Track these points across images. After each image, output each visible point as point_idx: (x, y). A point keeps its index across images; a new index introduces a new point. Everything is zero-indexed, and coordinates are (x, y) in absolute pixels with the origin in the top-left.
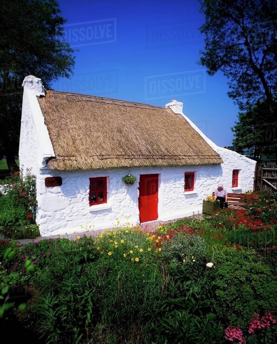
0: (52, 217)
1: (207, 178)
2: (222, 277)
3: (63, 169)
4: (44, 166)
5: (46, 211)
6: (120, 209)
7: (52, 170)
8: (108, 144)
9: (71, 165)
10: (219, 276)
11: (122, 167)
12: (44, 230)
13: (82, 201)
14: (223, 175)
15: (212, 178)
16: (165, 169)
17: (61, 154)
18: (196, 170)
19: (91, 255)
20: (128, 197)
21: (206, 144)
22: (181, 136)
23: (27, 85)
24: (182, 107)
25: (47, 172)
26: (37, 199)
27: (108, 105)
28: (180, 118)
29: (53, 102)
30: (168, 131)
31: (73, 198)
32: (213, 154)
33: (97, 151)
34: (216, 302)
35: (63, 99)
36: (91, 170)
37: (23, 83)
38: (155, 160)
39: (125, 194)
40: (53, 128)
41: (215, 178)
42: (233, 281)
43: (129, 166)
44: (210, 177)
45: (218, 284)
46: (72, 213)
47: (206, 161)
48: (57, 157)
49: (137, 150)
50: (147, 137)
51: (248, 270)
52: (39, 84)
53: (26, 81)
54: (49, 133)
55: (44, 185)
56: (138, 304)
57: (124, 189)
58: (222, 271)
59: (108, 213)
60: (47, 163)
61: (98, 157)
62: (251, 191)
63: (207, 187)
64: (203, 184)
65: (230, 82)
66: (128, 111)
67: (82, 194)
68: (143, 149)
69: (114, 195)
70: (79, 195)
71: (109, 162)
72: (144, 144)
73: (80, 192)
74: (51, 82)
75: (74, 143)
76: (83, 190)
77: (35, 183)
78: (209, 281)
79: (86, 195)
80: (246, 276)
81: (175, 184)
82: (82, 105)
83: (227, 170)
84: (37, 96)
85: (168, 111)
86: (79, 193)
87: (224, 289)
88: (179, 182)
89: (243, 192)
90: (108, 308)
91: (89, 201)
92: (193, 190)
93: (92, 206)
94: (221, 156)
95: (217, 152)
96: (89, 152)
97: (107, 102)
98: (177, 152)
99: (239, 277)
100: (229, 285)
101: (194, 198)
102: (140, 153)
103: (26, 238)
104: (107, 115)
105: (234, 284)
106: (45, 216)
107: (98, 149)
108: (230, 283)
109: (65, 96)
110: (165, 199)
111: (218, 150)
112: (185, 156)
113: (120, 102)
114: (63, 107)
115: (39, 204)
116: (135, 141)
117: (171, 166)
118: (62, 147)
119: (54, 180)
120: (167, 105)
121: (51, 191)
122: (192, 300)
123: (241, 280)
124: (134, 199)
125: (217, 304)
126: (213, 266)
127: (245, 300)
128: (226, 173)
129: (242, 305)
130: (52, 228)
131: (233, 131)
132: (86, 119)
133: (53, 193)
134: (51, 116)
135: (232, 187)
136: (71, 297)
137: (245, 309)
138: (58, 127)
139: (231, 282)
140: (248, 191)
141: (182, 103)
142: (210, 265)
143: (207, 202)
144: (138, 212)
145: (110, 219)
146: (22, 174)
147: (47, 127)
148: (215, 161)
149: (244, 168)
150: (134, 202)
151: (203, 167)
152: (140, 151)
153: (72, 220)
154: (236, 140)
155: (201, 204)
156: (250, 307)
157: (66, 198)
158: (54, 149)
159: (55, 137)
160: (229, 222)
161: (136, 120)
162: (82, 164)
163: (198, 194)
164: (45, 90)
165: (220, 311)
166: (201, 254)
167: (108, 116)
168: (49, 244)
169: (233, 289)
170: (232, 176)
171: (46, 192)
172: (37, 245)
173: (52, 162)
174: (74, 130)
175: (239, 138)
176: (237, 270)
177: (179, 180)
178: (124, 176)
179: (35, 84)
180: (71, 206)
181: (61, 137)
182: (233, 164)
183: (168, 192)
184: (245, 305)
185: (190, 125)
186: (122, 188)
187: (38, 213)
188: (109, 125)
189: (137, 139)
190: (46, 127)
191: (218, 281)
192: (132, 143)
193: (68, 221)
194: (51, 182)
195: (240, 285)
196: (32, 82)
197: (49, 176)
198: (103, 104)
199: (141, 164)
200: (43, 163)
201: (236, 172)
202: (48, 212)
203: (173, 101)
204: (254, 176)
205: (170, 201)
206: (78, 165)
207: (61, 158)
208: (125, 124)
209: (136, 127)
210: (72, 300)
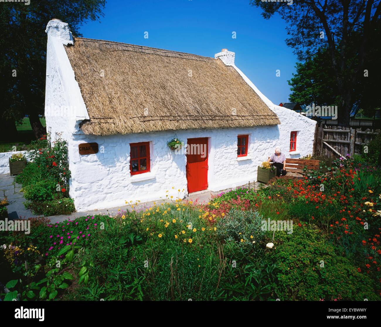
0: (88, 190)
1: (262, 142)
2: (284, 259)
3: (99, 134)
4: (77, 131)
5: (82, 183)
6: (166, 179)
7: (86, 135)
8: (151, 103)
9: (109, 129)
10: (281, 259)
11: (167, 130)
12: (80, 204)
13: (122, 171)
14: (280, 137)
15: (268, 141)
16: (217, 132)
17: (97, 116)
18: (250, 132)
19: (138, 237)
20: (174, 164)
21: (262, 102)
22: (233, 93)
23: (52, 32)
24: (234, 57)
25: (81, 137)
26: (70, 169)
27: (149, 55)
28: (231, 71)
29: (84, 52)
30: (218, 86)
31: (112, 167)
32: (270, 114)
33: (138, 112)
34: (277, 286)
35: (95, 48)
36: (132, 134)
37: (47, 29)
38: (204, 121)
39: (171, 161)
40: (85, 84)
41: (271, 141)
42: (296, 264)
43: (175, 129)
44: (266, 140)
45: (280, 268)
46: (111, 183)
47: (262, 122)
48: (92, 119)
49: (183, 110)
50: (195, 93)
51: (312, 251)
52: (65, 30)
53: (50, 27)
54: (81, 91)
55: (78, 152)
56: (193, 292)
57: (169, 155)
58: (284, 254)
59: (152, 183)
60: (80, 127)
61: (139, 119)
62: (310, 155)
63: (262, 152)
64: (258, 148)
65: (289, 27)
66: (172, 62)
67: (122, 163)
68: (191, 108)
69: (158, 163)
70: (118, 164)
71: (152, 125)
72: (191, 103)
73: (120, 160)
74: (79, 25)
75: (110, 102)
76: (122, 157)
77: (67, 150)
78: (270, 263)
79: (126, 164)
80: (310, 258)
81: (226, 148)
82: (118, 56)
83: (285, 132)
84: (64, 45)
85: (218, 62)
86: (118, 161)
87: (287, 273)
88: (231, 147)
89: (301, 157)
90: (160, 297)
91: (130, 171)
92: (246, 155)
93: (134, 176)
94: (277, 116)
95: (273, 111)
96: (129, 113)
97: (147, 51)
98: (229, 112)
99: (302, 259)
100: (292, 268)
101: (248, 165)
102: (187, 114)
103: (60, 214)
104: (148, 67)
105: (297, 267)
106: (80, 189)
107: (138, 109)
108: (292, 267)
109: (97, 44)
110: (216, 167)
111: (275, 109)
112: (237, 116)
113: (162, 51)
114: (96, 58)
115: (73, 175)
116: (181, 99)
117: (223, 128)
118: (98, 108)
119: (89, 147)
120: (216, 55)
121: (86, 160)
122: (252, 285)
123: (305, 263)
124: (181, 167)
125: (279, 289)
126: (273, 247)
127: (309, 285)
128: (283, 135)
129: (305, 290)
130: (89, 202)
131: (290, 84)
132: (123, 73)
133: (88, 162)
134: (82, 70)
135: (290, 151)
136: (118, 287)
137: (309, 295)
138: (92, 82)
139: (294, 265)
140: (307, 156)
141: (234, 53)
142: (270, 245)
143: (262, 168)
144: (186, 182)
145: (155, 191)
146: (50, 138)
147: (79, 84)
148: (272, 122)
149: (303, 130)
150: (181, 171)
151: (257, 128)
152: (188, 111)
153: (111, 193)
154: (293, 95)
155: (255, 171)
156: (314, 292)
157: (103, 167)
158: (87, 110)
159: (88, 95)
160: (287, 193)
161: (182, 73)
162: (121, 128)
163: (252, 160)
164: (73, 38)
165: (282, 296)
166: (260, 233)
167: (149, 69)
168: (88, 223)
169: (296, 272)
170: (290, 139)
171: (81, 161)
172: (74, 224)
173: (87, 126)
174: (110, 86)
175: (296, 92)
176: (300, 251)
177: (232, 144)
178: (169, 140)
179: (61, 30)
180: (110, 176)
181: (96, 95)
182: (291, 124)
183: (219, 158)
184: (310, 290)
185: (243, 80)
186: (167, 154)
187: (71, 184)
188: (150, 80)
189: (183, 96)
190: (76, 83)
191: (280, 264)
192: (177, 102)
193: (107, 193)
194: (86, 150)
195: (303, 268)
196: (57, 28)
197: (83, 142)
198: (143, 54)
199: (188, 126)
200: (76, 127)
201: (294, 134)
202: (84, 183)
203: (223, 50)
204: (313, 138)
205: (221, 168)
206: (116, 129)
207: (96, 121)
208: (169, 78)
209: (182, 82)
210: (120, 289)
